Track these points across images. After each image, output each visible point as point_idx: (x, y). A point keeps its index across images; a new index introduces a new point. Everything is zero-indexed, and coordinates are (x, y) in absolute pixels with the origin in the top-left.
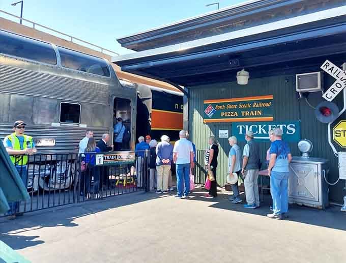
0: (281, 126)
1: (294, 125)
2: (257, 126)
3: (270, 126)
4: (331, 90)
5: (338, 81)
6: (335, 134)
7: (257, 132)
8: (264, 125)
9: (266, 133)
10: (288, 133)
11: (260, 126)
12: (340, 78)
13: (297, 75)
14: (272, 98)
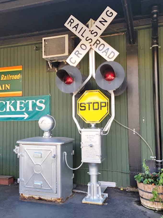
0: (30, 102)
1: (44, 101)
2: (4, 103)
3: (18, 102)
4: (75, 54)
5: (83, 41)
6: (80, 107)
7: (5, 110)
8: (13, 102)
9: (14, 110)
10: (37, 109)
11: (8, 102)
12: (85, 38)
13: (43, 39)
14: (21, 69)
